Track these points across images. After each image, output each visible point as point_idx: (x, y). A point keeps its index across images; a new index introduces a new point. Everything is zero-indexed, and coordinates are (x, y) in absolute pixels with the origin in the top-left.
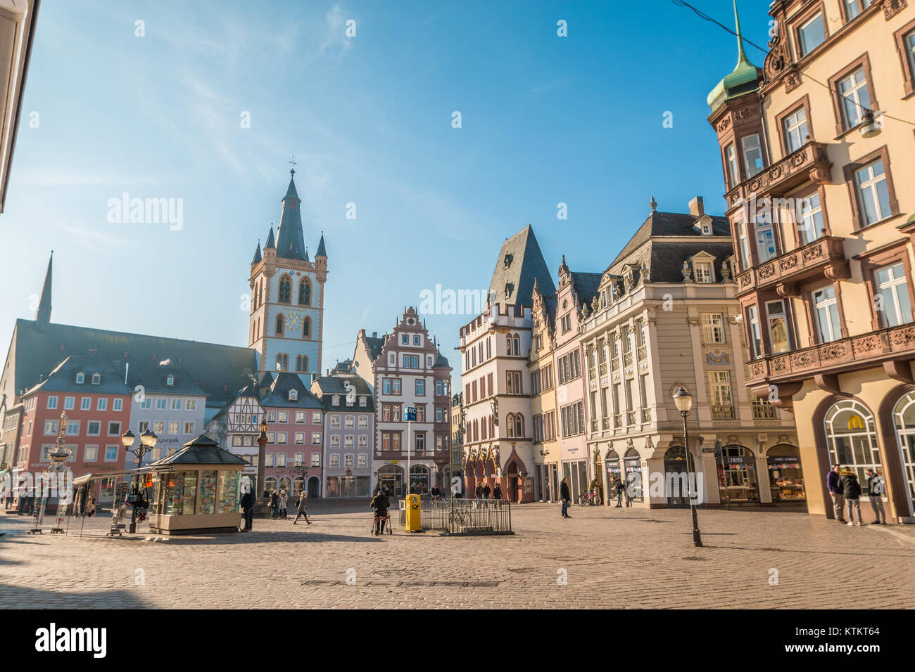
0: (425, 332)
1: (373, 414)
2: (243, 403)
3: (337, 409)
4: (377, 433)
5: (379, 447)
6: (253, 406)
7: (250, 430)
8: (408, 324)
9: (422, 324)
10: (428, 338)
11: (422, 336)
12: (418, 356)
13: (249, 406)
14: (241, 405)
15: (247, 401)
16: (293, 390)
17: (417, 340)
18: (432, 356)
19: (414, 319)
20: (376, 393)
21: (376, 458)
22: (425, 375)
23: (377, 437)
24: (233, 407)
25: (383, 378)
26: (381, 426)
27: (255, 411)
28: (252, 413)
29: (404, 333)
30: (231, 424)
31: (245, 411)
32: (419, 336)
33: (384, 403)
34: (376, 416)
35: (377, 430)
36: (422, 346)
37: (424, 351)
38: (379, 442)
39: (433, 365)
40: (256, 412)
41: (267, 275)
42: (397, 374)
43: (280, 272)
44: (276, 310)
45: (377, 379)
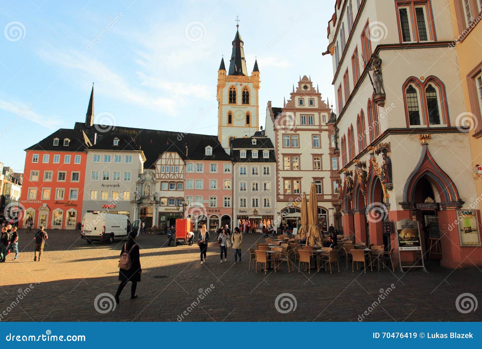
0: (319, 95)
1: (275, 164)
2: (167, 157)
3: (244, 160)
4: (279, 179)
5: (281, 192)
6: (175, 159)
7: (173, 178)
8: (303, 89)
9: (316, 89)
10: (322, 100)
11: (316, 98)
12: (313, 115)
13: (172, 159)
14: (166, 159)
15: (171, 155)
16: (209, 147)
17: (311, 103)
18: (326, 114)
19: (308, 85)
20: (277, 146)
21: (279, 200)
22: (320, 130)
23: (279, 183)
24: (160, 160)
25: (283, 134)
26: (282, 174)
27: (177, 162)
28: (175, 165)
29: (300, 97)
30: (158, 173)
31: (169, 164)
32: (313, 99)
33: (284, 155)
34: (277, 166)
35: (279, 177)
36: (316, 106)
37: (319, 110)
38: (281, 187)
39: (327, 121)
40: (178, 164)
41: (220, 87)
42: (296, 130)
43: (229, 85)
44: (227, 109)
45: (277, 135)
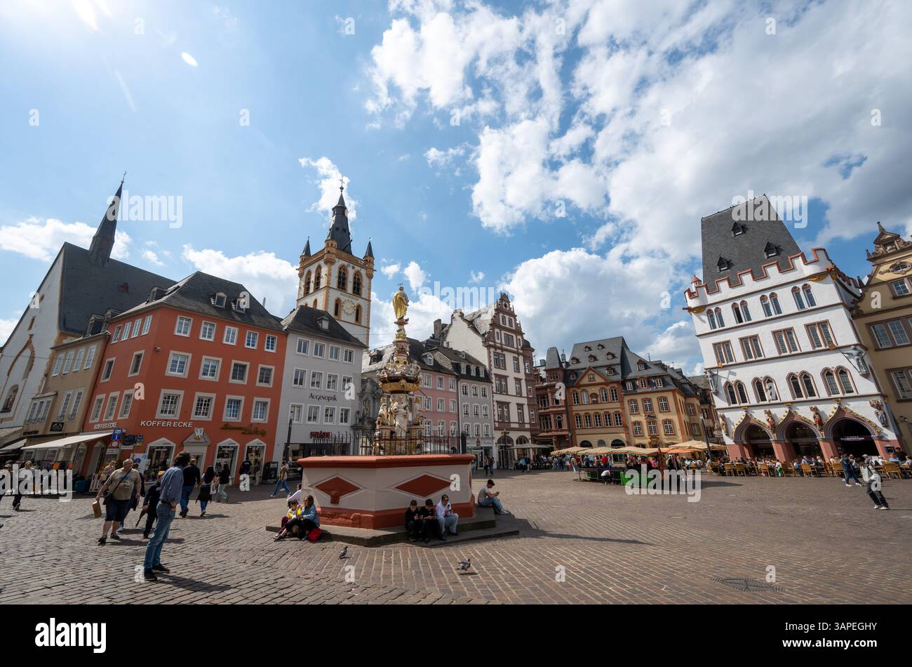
1: (490, 385)
3: (466, 377)
4: (494, 403)
5: (496, 418)
8: (503, 307)
9: (512, 310)
10: (517, 322)
11: (513, 319)
12: (513, 336)
17: (510, 322)
18: (520, 338)
19: (507, 304)
21: (495, 428)
22: (518, 353)
23: (495, 408)
25: (494, 352)
26: (496, 397)
29: (502, 314)
33: (496, 376)
34: (492, 387)
36: (514, 327)
37: (516, 332)
38: (496, 413)
39: (521, 346)
41: (329, 262)
42: (502, 349)
43: (339, 263)
44: (335, 294)
45: (489, 353)
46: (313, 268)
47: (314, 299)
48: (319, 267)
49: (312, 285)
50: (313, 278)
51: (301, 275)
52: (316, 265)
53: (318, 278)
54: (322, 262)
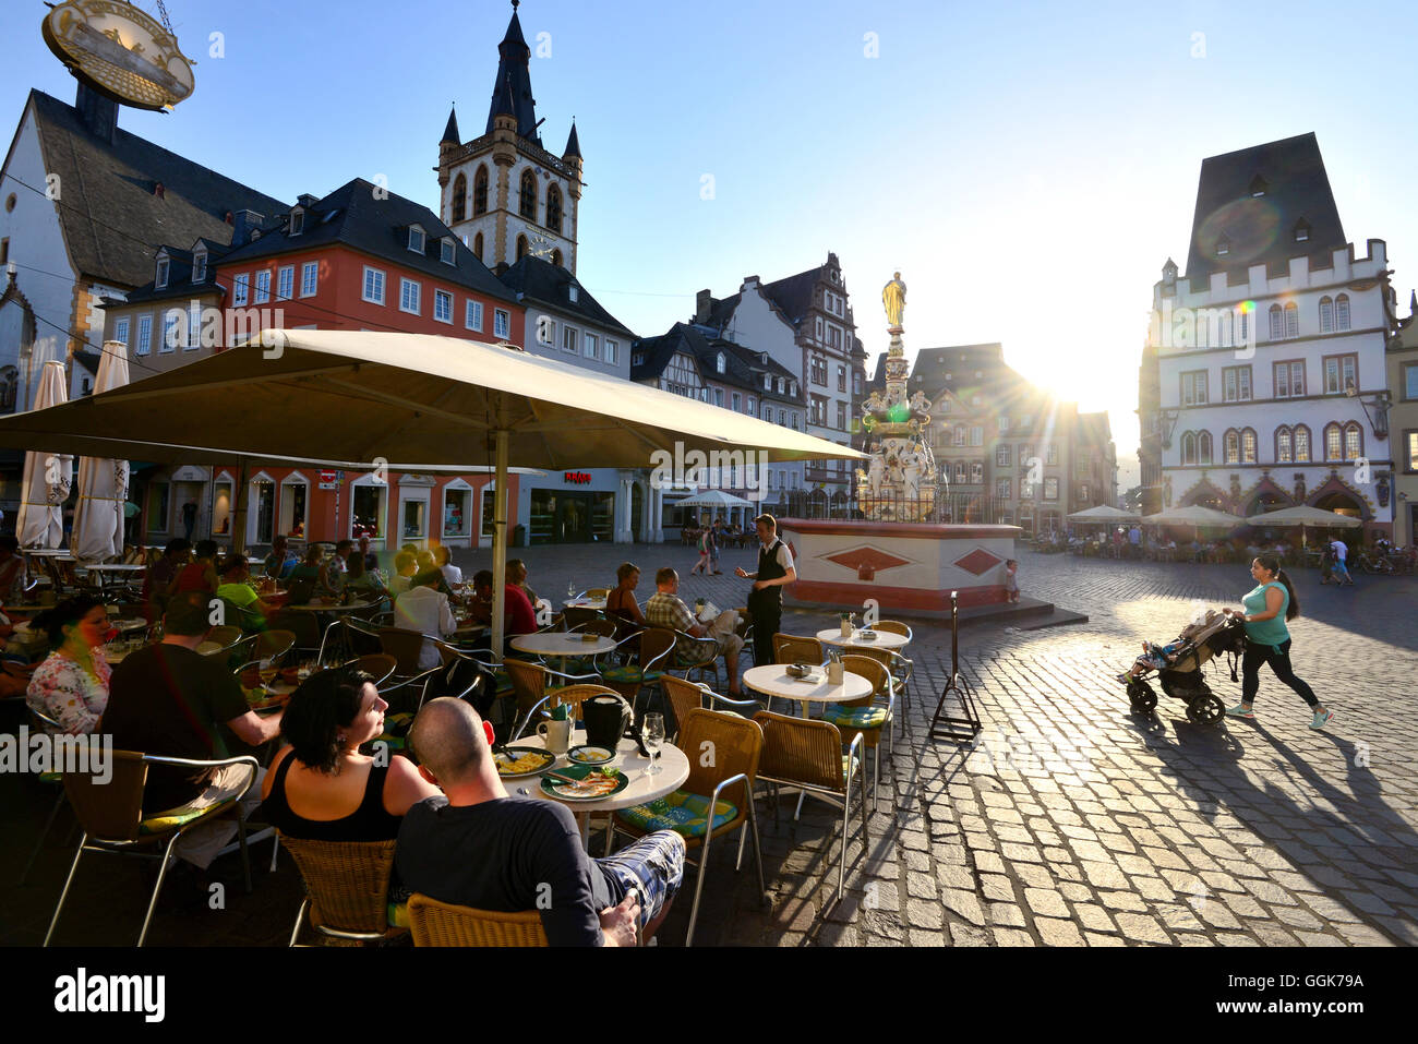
0: (845, 296)
1: (804, 410)
2: (677, 366)
6: (688, 371)
8: (831, 279)
9: (843, 284)
10: (847, 306)
11: (843, 301)
12: (840, 331)
13: (684, 370)
14: (674, 367)
15: (682, 362)
16: (722, 355)
17: (839, 307)
18: (851, 334)
19: (836, 273)
20: (805, 378)
21: (806, 478)
22: (845, 361)
24: (666, 369)
25: (812, 357)
26: (810, 431)
27: (691, 381)
28: (687, 385)
29: (829, 292)
31: (679, 379)
33: (812, 396)
34: (806, 414)
36: (843, 317)
37: (844, 325)
39: (851, 349)
40: (692, 384)
41: (504, 161)
42: (825, 353)
43: (523, 163)
44: (517, 226)
45: (805, 357)
46: (470, 171)
47: (475, 233)
48: (483, 170)
49: (469, 205)
50: (470, 191)
51: (443, 182)
52: (475, 164)
53: (482, 190)
54: (488, 160)
